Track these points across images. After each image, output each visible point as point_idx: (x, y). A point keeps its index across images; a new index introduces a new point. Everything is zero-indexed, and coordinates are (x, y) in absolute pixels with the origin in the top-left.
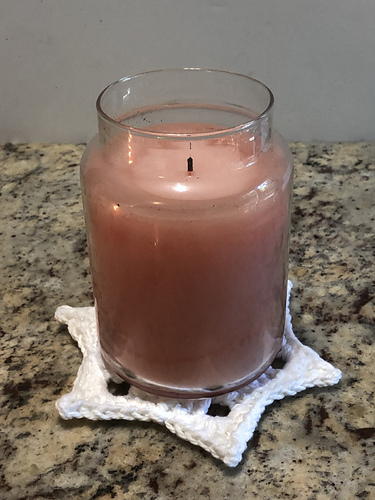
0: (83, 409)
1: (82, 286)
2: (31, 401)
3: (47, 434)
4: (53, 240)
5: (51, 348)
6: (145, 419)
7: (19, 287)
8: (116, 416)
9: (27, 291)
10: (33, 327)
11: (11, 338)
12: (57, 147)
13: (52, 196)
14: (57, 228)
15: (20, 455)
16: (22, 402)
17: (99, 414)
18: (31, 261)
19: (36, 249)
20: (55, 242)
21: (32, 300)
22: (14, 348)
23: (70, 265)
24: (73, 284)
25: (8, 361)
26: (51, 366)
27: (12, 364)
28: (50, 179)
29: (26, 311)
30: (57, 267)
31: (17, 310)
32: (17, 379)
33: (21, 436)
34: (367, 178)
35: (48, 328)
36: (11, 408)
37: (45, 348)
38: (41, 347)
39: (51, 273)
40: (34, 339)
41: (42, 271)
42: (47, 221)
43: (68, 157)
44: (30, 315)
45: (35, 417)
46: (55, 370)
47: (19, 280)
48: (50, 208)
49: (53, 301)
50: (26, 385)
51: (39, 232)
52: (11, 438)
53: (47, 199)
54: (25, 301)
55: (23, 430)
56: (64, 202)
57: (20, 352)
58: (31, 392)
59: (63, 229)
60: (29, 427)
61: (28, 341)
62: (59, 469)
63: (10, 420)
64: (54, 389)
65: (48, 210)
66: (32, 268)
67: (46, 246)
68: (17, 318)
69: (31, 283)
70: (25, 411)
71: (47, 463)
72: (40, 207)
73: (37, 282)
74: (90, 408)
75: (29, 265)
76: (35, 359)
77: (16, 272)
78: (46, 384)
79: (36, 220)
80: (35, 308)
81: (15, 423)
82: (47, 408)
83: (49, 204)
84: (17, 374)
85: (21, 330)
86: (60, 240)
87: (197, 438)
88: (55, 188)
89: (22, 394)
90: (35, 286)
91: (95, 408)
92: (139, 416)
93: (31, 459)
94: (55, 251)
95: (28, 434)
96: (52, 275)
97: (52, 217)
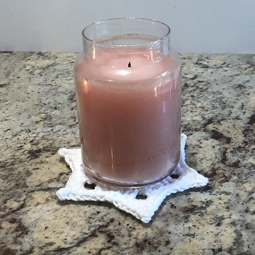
1: (70, 114)
2: (40, 157)
3: (47, 169)
4: (58, 94)
5: (52, 137)
6: (102, 200)
7: (39, 113)
8: (87, 199)
9: (43, 115)
10: (44, 129)
12: (65, 54)
13: (60, 76)
14: (60, 89)
15: (33, 176)
16: (36, 157)
18: (46, 103)
19: (49, 98)
20: (59, 95)
21: (45, 119)
26: (51, 144)
27: (33, 143)
28: (60, 68)
29: (42, 123)
30: (59, 106)
32: (35, 148)
33: (35, 169)
35: (52, 130)
36: (31, 159)
37: (50, 137)
38: (47, 137)
39: (56, 108)
40: (44, 134)
41: (51, 107)
42: (56, 86)
43: (70, 59)
44: (44, 124)
45: (42, 162)
46: (53, 146)
47: (40, 111)
48: (58, 81)
49: (55, 119)
50: (39, 151)
51: (52, 91)
52: (30, 170)
53: (57, 77)
54: (41, 119)
55: (36, 167)
57: (37, 139)
58: (41, 154)
59: (64, 90)
60: (38, 166)
61: (41, 135)
62: (51, 181)
63: (30, 163)
64: (52, 153)
65: (57, 82)
66: (46, 106)
67: (54, 97)
69: (45, 112)
70: (38, 160)
71: (46, 179)
72: (53, 81)
73: (48, 111)
74: (74, 195)
76: (44, 142)
77: (38, 107)
78: (48, 151)
79: (50, 86)
80: (46, 122)
81: (32, 164)
82: (48, 159)
83: (58, 79)
84: (35, 147)
85: (38, 130)
86: (61, 95)
87: (128, 209)
88: (62, 72)
89: (37, 154)
90: (47, 113)
92: (99, 199)
94: (58, 99)
95: (38, 168)
96: (56, 109)
97: (59, 85)
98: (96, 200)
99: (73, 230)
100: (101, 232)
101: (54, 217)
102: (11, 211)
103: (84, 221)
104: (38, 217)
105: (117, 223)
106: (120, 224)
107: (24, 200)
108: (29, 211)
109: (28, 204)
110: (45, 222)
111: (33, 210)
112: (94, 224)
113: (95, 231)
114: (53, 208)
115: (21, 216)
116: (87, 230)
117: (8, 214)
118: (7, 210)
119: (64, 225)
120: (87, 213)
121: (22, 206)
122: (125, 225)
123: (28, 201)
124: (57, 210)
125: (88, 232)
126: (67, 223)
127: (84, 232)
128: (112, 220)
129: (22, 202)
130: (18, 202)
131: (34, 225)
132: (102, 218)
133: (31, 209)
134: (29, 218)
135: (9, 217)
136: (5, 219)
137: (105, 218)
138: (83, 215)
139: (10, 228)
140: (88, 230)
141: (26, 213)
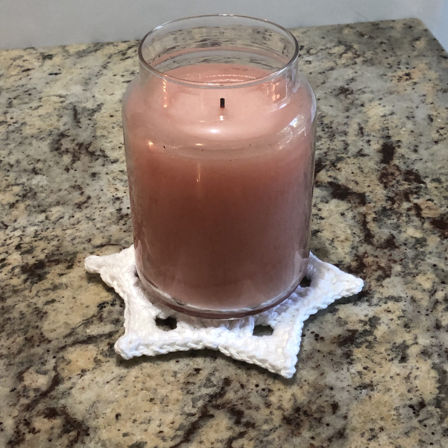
0: (141, 347)
1: (67, 180)
2: (49, 276)
3: (71, 299)
4: (27, 141)
5: (53, 233)
6: (199, 347)
7: (8, 186)
8: (172, 349)
9: (17, 189)
10: (32, 219)
11: (15, 229)
12: (5, 53)
13: (15, 102)
14: (27, 131)
15: (52, 316)
16: (41, 278)
17: (157, 349)
18: (12, 162)
19: (14, 151)
20: (30, 144)
21: (24, 196)
22: (21, 237)
23: (51, 163)
24: (58, 180)
25: (18, 247)
26: (58, 248)
27: (23, 250)
28: (8, 85)
29: (22, 206)
30: (39, 165)
31: (12, 206)
32: (30, 260)
33: (48, 303)
34: (310, 62)
35: (47, 218)
36: (33, 283)
37: (49, 234)
38: (44, 234)
39: (35, 172)
40: (36, 228)
41: (25, 170)
42: (16, 125)
43: (19, 62)
44: (26, 208)
45: (55, 288)
46: (62, 250)
47: (6, 180)
48: (16, 113)
49: (43, 195)
50: (40, 264)
51: (12, 136)
52: (40, 305)
53: (10, 105)
54: (17, 198)
55: (49, 298)
56: (28, 106)
57: (27, 240)
58: (47, 269)
59: (34, 131)
60: (52, 295)
61: (31, 230)
62: (87, 323)
63: (34, 292)
64: (66, 265)
65: (15, 115)
66: (15, 169)
67: (22, 148)
68: (15, 212)
69: (18, 182)
70: (46, 284)
71: (76, 320)
72: (5, 113)
73: (24, 180)
74: (147, 346)
75: (12, 166)
76: (42, 244)
78: (58, 262)
79: (5, 125)
80: (28, 202)
81: (39, 294)
82: (64, 280)
83: (13, 109)
84: (29, 257)
85: (22, 221)
86: (34, 142)
87: (252, 357)
88: (15, 94)
89: (39, 272)
90: (23, 184)
91: (152, 344)
92: (194, 346)
93: (62, 318)
94: (31, 151)
95: (53, 301)
96: (37, 174)
97: (21, 121)
98: (187, 349)
99: (167, 412)
100: (217, 407)
101: (124, 393)
102: (38, 394)
103: (180, 391)
104: (94, 399)
105: (238, 385)
106: (242, 386)
107: (55, 368)
108: (71, 388)
109: (65, 374)
110: (112, 406)
111: (78, 386)
112: (199, 394)
113: (205, 406)
114: (114, 375)
115: (62, 402)
116: (190, 408)
117: (35, 402)
118: (32, 394)
119: (147, 405)
120: (179, 375)
121: (56, 381)
122: (253, 387)
123: (63, 369)
124: (121, 378)
125: (194, 411)
126: (151, 400)
127: (188, 412)
128: (227, 382)
129: (53, 374)
130: (45, 373)
131: (93, 415)
132: (209, 380)
133: (74, 384)
134: (77, 402)
135: (41, 406)
136: (34, 412)
137: (213, 379)
138: (172, 379)
139: (52, 428)
140: (193, 407)
141: (67, 393)
